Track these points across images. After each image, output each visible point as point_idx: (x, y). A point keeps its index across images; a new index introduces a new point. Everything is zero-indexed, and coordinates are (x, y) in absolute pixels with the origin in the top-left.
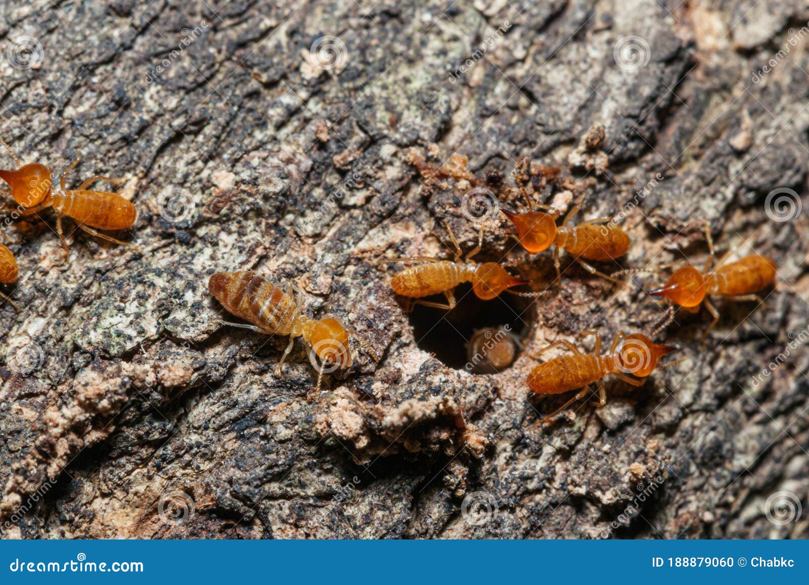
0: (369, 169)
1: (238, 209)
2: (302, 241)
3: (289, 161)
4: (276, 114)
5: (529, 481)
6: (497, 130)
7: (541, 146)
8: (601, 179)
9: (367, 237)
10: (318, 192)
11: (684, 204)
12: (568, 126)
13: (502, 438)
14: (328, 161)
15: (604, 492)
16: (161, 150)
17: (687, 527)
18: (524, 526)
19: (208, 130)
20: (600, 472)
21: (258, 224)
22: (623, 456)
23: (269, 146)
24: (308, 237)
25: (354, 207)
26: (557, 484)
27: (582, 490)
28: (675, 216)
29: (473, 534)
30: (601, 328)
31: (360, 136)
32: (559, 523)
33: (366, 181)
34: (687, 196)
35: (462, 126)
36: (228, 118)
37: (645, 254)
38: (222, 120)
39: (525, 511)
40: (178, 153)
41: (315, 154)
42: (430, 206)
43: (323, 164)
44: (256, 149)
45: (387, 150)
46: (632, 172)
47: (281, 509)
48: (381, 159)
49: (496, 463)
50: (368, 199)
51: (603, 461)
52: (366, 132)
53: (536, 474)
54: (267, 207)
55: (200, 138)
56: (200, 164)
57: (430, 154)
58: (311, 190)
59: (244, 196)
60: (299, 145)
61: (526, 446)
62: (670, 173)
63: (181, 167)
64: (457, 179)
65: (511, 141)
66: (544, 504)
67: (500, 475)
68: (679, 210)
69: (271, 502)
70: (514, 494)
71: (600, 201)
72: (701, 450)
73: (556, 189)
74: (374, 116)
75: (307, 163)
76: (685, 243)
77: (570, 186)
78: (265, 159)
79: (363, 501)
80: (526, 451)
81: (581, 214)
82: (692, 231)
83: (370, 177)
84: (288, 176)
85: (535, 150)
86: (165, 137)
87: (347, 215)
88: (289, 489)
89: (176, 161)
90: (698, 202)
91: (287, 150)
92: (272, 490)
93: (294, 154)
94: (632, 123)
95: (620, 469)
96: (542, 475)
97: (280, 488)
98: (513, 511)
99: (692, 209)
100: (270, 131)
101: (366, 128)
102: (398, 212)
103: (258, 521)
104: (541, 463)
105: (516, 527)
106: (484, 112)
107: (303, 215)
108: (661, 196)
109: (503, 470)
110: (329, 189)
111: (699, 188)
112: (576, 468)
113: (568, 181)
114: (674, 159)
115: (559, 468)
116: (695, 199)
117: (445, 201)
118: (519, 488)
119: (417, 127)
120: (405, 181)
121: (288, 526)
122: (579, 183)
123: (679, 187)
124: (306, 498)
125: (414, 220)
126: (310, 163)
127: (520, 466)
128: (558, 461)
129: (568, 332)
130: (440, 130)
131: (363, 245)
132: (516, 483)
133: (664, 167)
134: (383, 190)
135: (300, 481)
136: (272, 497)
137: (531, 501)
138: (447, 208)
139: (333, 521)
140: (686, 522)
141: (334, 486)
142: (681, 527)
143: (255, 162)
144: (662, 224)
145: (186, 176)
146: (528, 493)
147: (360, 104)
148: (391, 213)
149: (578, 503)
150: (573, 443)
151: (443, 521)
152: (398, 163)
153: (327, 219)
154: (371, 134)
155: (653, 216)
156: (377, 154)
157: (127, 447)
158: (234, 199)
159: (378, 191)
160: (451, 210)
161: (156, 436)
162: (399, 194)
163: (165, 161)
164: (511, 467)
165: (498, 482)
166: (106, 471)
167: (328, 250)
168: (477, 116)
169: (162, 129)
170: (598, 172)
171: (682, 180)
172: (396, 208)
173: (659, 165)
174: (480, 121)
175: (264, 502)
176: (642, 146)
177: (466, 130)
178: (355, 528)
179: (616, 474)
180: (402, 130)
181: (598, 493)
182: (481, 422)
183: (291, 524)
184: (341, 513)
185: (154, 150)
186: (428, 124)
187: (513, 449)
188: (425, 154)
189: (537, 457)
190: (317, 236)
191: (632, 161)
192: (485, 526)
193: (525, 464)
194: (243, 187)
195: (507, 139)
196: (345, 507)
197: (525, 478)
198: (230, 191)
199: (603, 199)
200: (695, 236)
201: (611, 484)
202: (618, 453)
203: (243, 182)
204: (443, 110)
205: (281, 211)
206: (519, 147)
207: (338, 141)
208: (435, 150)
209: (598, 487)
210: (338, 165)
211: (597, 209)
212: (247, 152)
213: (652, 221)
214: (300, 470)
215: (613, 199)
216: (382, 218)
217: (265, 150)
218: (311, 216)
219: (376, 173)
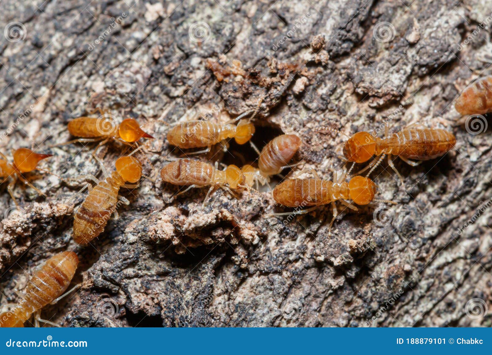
0: (185, 74)
1: (107, 104)
2: (147, 120)
3: (137, 72)
4: (130, 44)
5: (290, 255)
6: (264, 43)
7: (291, 51)
8: (325, 67)
9: (186, 115)
10: (156, 90)
11: (379, 78)
12: (306, 37)
13: (272, 230)
14: (161, 70)
15: (335, 258)
16: (62, 71)
17: (393, 275)
18: (288, 282)
19: (90, 58)
20: (333, 246)
21: (120, 112)
22: (348, 235)
23: (125, 64)
24: (150, 117)
25: (178, 97)
26: (308, 255)
27: (322, 258)
28: (372, 87)
29: (256, 290)
30: (333, 158)
31: (179, 53)
32: (312, 279)
33: (183, 81)
34: (380, 74)
35: (243, 42)
36: (101, 49)
37: (358, 111)
38: (97, 51)
39: (289, 274)
40: (72, 73)
41: (153, 67)
42: (220, 93)
43: (159, 72)
44: (117, 66)
45: (195, 61)
46: (347, 62)
47: (136, 284)
48: (192, 66)
49: (269, 246)
50: (186, 92)
51: (335, 239)
52: (183, 51)
53: (294, 250)
54: (123, 101)
55: (85, 63)
56: (85, 78)
57: (221, 61)
58: (152, 89)
59: (109, 96)
60: (143, 62)
61: (287, 234)
62: (371, 60)
63: (74, 81)
64: (235, 75)
65: (272, 49)
66: (301, 268)
67: (272, 253)
68: (375, 82)
69: (129, 281)
70: (281, 264)
71: (327, 81)
72: (400, 227)
73: (297, 76)
74: (188, 41)
75: (148, 72)
76: (381, 102)
77: (306, 74)
78: (122, 73)
79: (186, 275)
80: (288, 237)
81: (315, 89)
82: (385, 95)
83: (185, 78)
84: (136, 81)
85: (287, 53)
86: (64, 64)
87: (174, 103)
88: (140, 272)
89: (70, 78)
90: (388, 76)
91: (136, 65)
92: (128, 273)
93: (141, 68)
94: (343, 32)
95: (346, 243)
96: (298, 251)
97: (134, 272)
98: (280, 273)
99: (384, 81)
100: (127, 55)
101: (183, 48)
102: (203, 98)
103: (122, 292)
104: (298, 243)
105: (283, 284)
106: (256, 32)
107: (146, 104)
108: (363, 75)
109: (274, 249)
110: (163, 87)
111: (389, 68)
112: (318, 245)
113: (304, 70)
114: (373, 51)
115: (310, 245)
116: (386, 75)
117: (228, 90)
118: (283, 260)
119: (213, 46)
120: (206, 79)
121: (141, 294)
122: (312, 71)
123: (375, 69)
124: (152, 276)
125: (214, 102)
126: (150, 72)
127: (285, 246)
128: (309, 241)
129: (311, 163)
130: (226, 46)
131: (183, 119)
132: (282, 257)
133: (367, 56)
134: (193, 86)
135: (146, 266)
136: (129, 278)
137: (292, 267)
138: (230, 94)
139: (167, 289)
140: (393, 272)
141: (167, 268)
142: (390, 275)
143: (117, 74)
144: (366, 92)
145: (77, 87)
146: (290, 262)
147: (179, 34)
148: (199, 99)
149: (320, 266)
150: (315, 230)
151: (236, 283)
152: (203, 68)
153: (161, 106)
154: (186, 51)
155: (359, 88)
156: (189, 64)
157: (42, 254)
158: (104, 98)
159: (190, 86)
160: (232, 94)
161: (59, 245)
162: (203, 87)
163: (65, 78)
164: (279, 247)
165: (272, 257)
166: (32, 269)
167: (162, 124)
168: (251, 35)
169: (62, 60)
170: (323, 64)
171: (378, 64)
172: (202, 95)
173: (364, 56)
174: (253, 38)
175: (124, 280)
176: (352, 45)
177: (246, 45)
178: (181, 292)
179: (343, 246)
180: (205, 48)
181: (332, 259)
182: (258, 222)
183: (142, 293)
184: (173, 283)
185: (57, 72)
186: (219, 43)
187: (279, 236)
188: (218, 62)
189: (295, 240)
190: (155, 117)
191: (346, 54)
192: (263, 284)
193: (288, 245)
194: (108, 91)
195: (269, 47)
196: (175, 280)
197: (288, 253)
198: (101, 93)
199: (329, 79)
200: (388, 97)
201: (341, 253)
202: (344, 234)
203: (108, 87)
204: (227, 34)
205: (133, 103)
206: (277, 52)
207: (166, 57)
208: (224, 58)
209: (332, 255)
210: (167, 73)
211: (326, 85)
212: (112, 69)
213: (359, 91)
214: (145, 260)
215: (336, 79)
216: (193, 102)
217: (123, 67)
218: (152, 104)
219: (189, 75)
